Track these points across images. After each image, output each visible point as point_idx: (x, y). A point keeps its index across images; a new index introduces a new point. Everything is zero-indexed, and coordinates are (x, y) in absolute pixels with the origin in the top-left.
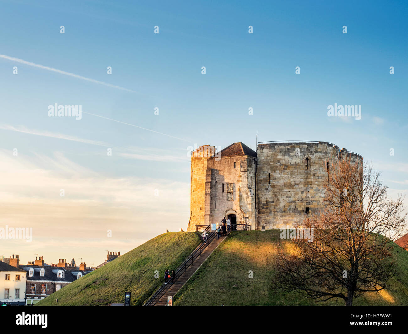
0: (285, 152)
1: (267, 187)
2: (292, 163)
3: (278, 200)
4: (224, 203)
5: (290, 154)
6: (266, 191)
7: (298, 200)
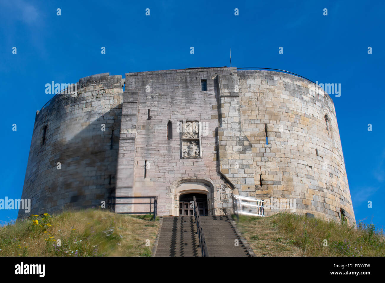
0: (294, 90)
1: (263, 150)
2: (308, 114)
3: (290, 180)
4: (174, 164)
5: (303, 96)
6: (259, 159)
7: (328, 189)
